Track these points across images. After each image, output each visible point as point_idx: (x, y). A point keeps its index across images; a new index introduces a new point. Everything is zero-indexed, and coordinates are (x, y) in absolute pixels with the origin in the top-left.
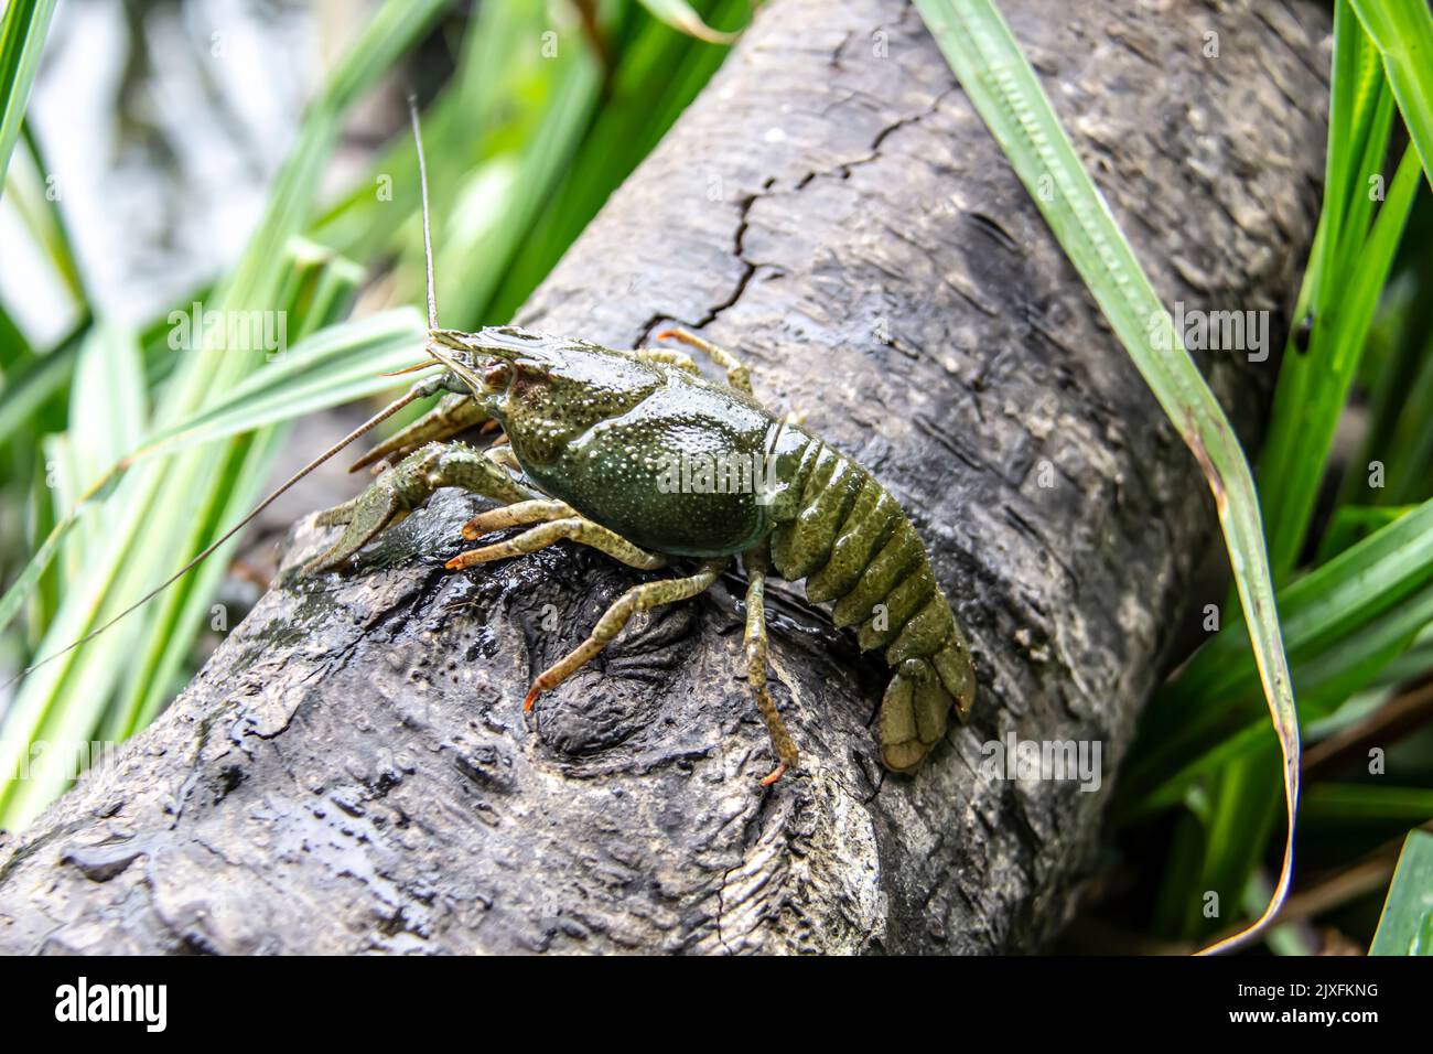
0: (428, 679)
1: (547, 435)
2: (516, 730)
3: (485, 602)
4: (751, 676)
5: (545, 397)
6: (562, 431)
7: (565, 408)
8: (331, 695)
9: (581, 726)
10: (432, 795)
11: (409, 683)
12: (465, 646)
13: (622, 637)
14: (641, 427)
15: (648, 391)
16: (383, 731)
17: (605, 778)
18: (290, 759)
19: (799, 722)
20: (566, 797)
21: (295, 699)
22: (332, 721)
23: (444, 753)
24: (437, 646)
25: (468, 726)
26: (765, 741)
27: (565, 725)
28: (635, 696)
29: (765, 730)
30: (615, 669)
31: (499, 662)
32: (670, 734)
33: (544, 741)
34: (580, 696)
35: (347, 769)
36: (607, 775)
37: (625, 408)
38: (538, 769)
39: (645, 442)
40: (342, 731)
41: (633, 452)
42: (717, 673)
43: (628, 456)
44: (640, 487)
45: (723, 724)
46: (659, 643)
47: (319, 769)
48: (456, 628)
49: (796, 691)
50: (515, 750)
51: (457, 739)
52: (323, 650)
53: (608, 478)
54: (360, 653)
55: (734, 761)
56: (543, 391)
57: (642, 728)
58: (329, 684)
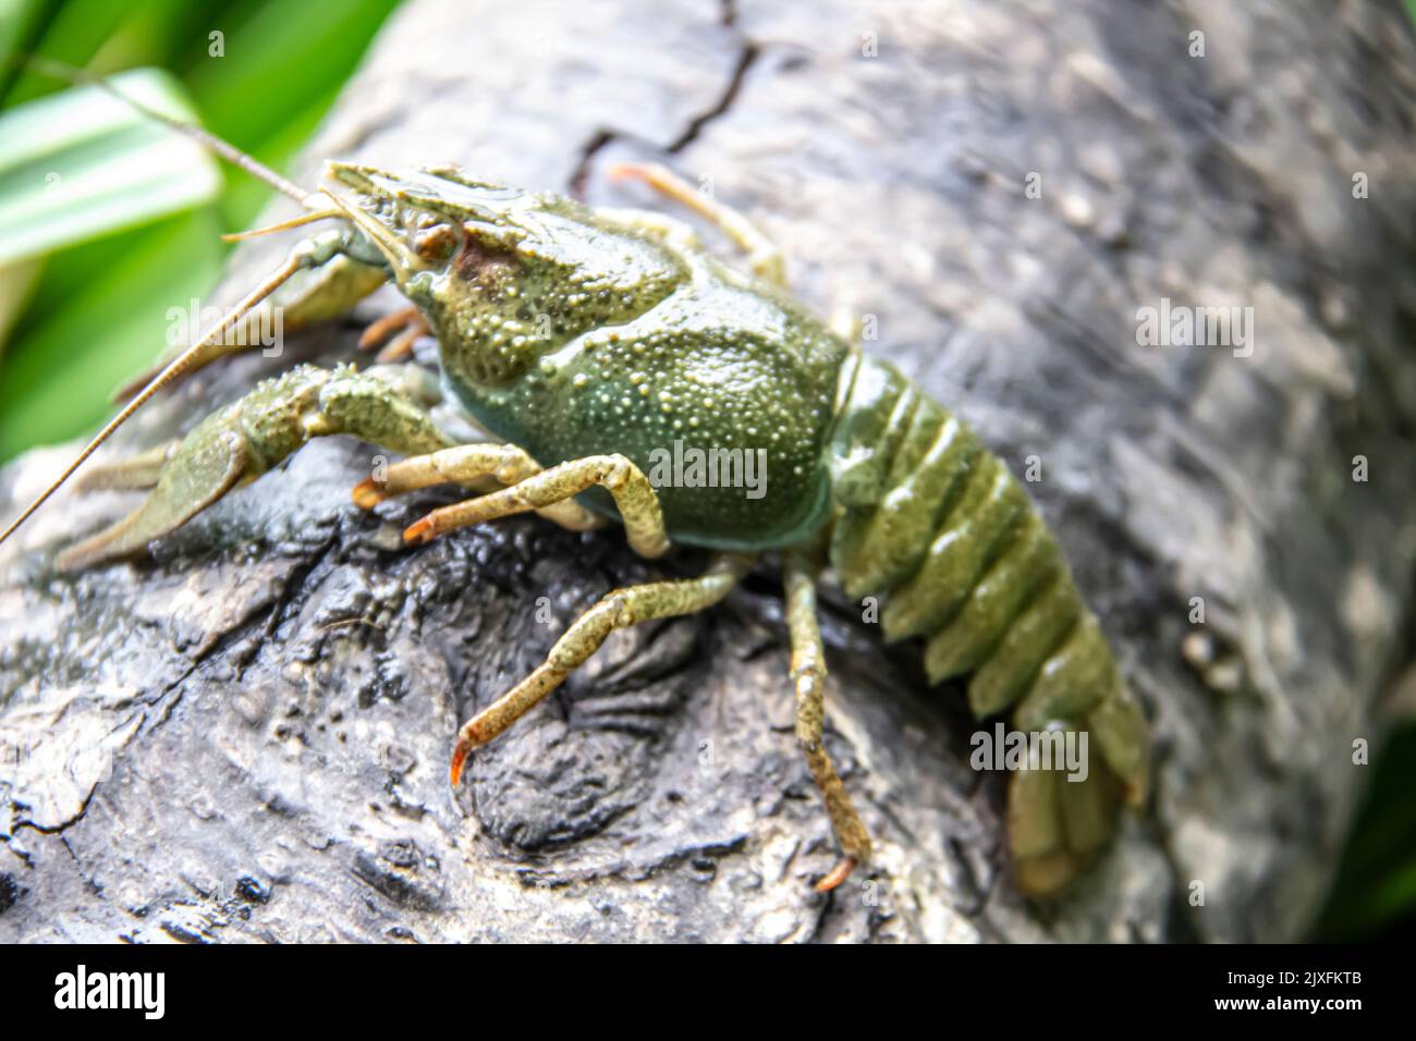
0: (302, 738)
1: (508, 343)
2: (442, 814)
3: (383, 617)
4: (801, 725)
5: (508, 284)
6: (532, 339)
7: (538, 303)
8: (150, 763)
9: (543, 806)
10: (319, 915)
11: (272, 743)
12: (355, 685)
13: (594, 667)
14: (657, 344)
15: (666, 289)
16: (236, 819)
17: (583, 886)
18: (90, 864)
19: (869, 795)
20: (525, 915)
21: (93, 769)
22: (153, 804)
23: (334, 851)
24: (312, 685)
25: (367, 809)
26: (821, 826)
27: (518, 805)
28: (618, 759)
29: (820, 809)
30: (585, 716)
31: (410, 709)
32: (677, 816)
33: (485, 830)
34: (539, 760)
35: (183, 877)
36: (587, 880)
37: (632, 311)
38: (481, 873)
39: (662, 367)
40: (170, 819)
41: (641, 382)
42: (741, 721)
43: (635, 387)
44: (648, 436)
45: (756, 801)
46: (651, 676)
47: (139, 879)
48: (340, 657)
49: (862, 747)
50: (442, 845)
51: (354, 829)
52: (128, 692)
53: (598, 418)
54: (190, 698)
55: (777, 857)
56: (506, 274)
57: (631, 808)
58: (144, 747)
